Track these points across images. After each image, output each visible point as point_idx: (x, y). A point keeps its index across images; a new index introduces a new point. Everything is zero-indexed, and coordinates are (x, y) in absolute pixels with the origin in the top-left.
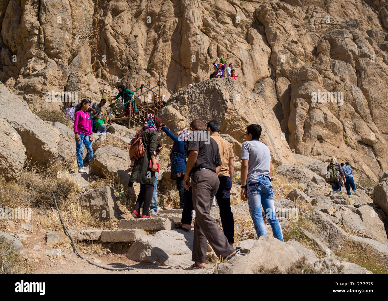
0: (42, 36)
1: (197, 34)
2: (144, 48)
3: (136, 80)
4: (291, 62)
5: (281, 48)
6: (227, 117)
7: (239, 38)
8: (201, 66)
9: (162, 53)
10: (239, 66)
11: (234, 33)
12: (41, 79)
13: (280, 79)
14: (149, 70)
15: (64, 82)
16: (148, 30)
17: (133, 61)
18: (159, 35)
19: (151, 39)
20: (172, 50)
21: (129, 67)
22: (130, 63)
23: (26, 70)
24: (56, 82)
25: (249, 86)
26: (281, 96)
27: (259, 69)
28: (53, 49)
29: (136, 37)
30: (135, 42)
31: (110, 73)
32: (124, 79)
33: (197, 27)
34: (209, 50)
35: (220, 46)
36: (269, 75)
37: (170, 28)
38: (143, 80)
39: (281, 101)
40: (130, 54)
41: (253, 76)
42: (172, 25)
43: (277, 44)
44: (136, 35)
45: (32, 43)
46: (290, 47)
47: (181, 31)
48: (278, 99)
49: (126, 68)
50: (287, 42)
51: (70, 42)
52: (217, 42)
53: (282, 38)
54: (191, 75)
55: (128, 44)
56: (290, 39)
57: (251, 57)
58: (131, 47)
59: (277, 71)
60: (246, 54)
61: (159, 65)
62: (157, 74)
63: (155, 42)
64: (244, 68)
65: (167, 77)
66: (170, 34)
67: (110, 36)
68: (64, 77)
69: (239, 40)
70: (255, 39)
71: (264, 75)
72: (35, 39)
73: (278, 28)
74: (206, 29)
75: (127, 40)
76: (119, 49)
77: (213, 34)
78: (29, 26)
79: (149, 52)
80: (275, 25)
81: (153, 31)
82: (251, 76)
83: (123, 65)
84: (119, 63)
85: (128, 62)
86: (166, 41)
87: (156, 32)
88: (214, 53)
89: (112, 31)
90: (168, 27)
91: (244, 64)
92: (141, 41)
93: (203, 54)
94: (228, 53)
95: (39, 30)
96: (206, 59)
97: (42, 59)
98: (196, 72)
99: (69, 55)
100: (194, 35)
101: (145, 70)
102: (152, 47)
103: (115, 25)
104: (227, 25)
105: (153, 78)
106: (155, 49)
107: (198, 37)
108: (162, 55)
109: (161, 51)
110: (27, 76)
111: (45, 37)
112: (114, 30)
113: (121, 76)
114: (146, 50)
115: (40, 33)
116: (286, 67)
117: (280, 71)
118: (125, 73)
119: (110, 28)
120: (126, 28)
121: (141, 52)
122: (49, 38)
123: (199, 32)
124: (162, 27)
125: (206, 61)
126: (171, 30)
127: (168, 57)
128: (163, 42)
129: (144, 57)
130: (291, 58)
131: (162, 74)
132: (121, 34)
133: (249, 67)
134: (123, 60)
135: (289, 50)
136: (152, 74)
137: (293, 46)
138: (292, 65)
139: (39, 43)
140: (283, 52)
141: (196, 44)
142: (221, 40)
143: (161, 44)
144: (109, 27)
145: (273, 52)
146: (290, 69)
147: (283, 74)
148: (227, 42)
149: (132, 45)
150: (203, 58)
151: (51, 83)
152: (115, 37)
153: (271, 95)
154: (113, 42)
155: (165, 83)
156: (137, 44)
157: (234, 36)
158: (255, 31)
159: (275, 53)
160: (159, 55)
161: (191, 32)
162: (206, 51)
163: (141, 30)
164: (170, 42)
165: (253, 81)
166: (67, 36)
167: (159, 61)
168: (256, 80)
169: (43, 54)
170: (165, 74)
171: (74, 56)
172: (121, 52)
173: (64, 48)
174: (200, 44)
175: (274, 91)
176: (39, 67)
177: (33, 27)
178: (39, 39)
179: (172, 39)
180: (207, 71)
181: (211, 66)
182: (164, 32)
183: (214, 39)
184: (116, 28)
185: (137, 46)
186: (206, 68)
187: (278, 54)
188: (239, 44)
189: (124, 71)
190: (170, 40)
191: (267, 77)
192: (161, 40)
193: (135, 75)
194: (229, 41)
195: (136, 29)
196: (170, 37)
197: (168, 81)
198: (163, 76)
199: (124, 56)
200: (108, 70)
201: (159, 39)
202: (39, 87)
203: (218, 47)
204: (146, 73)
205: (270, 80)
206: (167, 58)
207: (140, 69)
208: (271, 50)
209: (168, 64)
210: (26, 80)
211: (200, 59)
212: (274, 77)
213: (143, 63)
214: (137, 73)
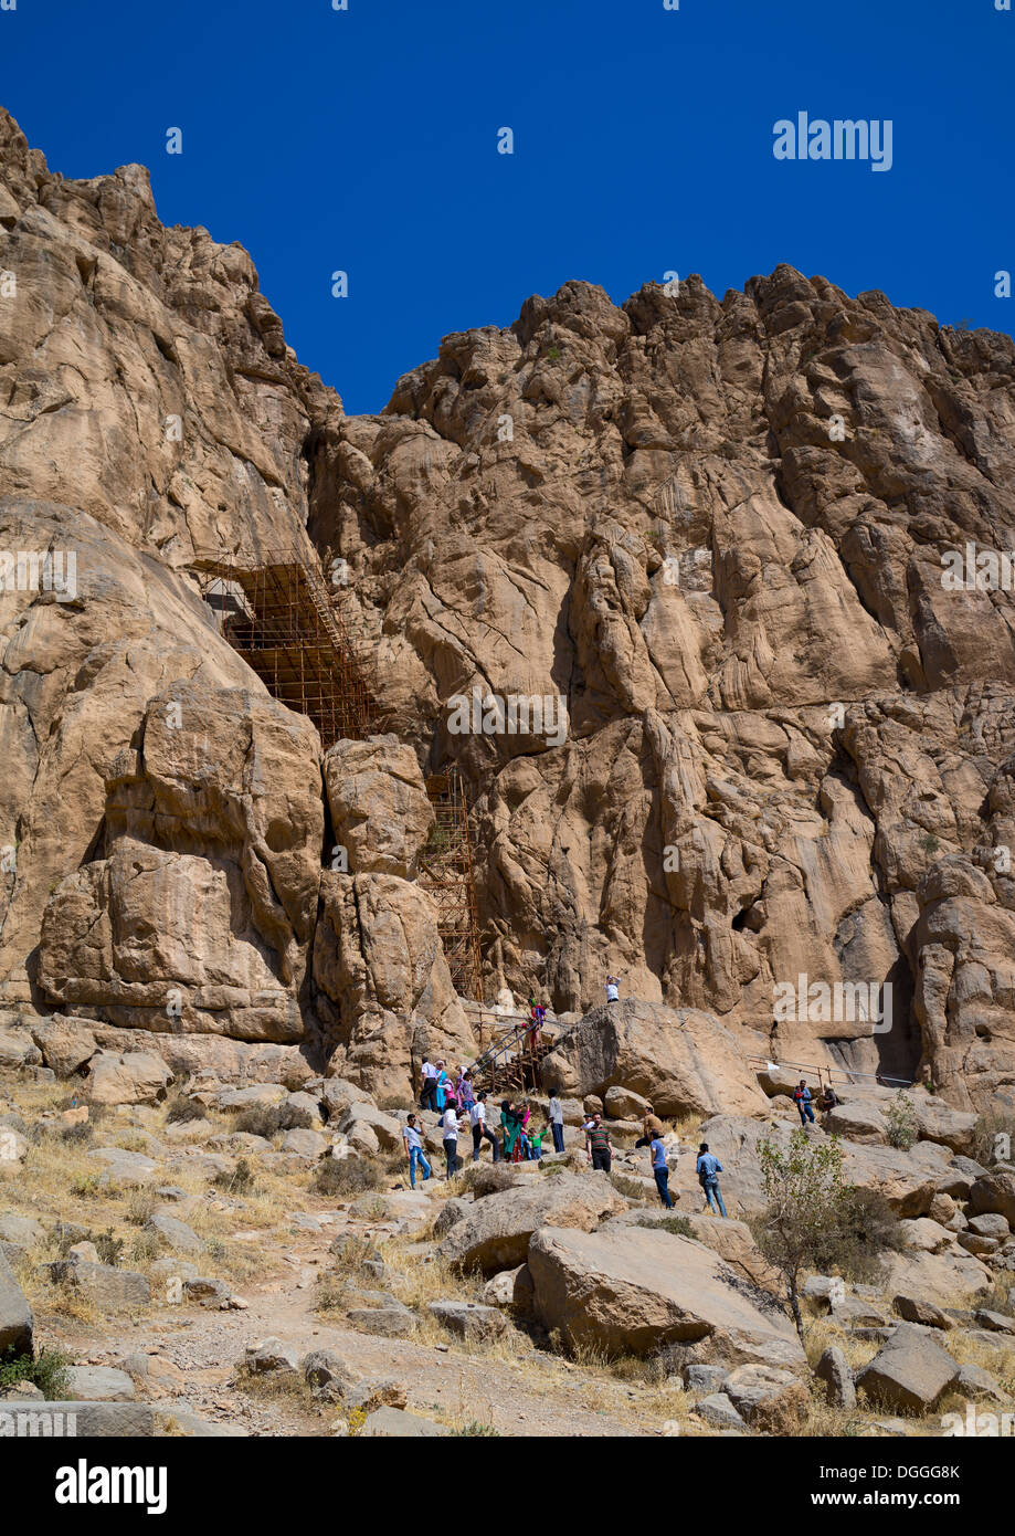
0: (371, 981)
1: (693, 826)
2: (587, 874)
3: (577, 954)
4: (921, 852)
5: (896, 820)
6: (619, 1061)
7: (798, 811)
8: (710, 901)
9: (625, 881)
10: (798, 884)
11: (783, 803)
12: (378, 1044)
13: (899, 897)
14: (602, 927)
15: (409, 1043)
16: (592, 829)
17: (566, 911)
18: (615, 838)
19: (599, 850)
20: (647, 872)
21: (560, 926)
22: (559, 916)
23: (358, 1032)
24: (399, 1044)
25: (823, 929)
26: (904, 938)
27: (845, 883)
28: (388, 996)
29: (565, 851)
30: (565, 865)
31: (520, 946)
32: (552, 956)
33: (692, 809)
34: (722, 860)
35: (748, 844)
36: (872, 891)
37: (636, 818)
38: (594, 953)
39: (906, 952)
40: (557, 896)
41: (832, 902)
42: (639, 811)
43: (886, 810)
44: (565, 846)
45: (359, 992)
46: (916, 815)
47: (660, 822)
48: (899, 948)
49: (554, 929)
50: (910, 800)
51: (410, 979)
52: (740, 835)
53: (896, 793)
54: (692, 926)
55: (552, 872)
56: (915, 793)
57: (825, 856)
58: (559, 878)
59: (891, 880)
60: (813, 849)
61: (623, 912)
62: (620, 933)
63: (609, 856)
64: (810, 888)
65: (644, 936)
66: (637, 831)
67: (509, 861)
68: (408, 1034)
69: (796, 817)
70: (836, 805)
71: (858, 896)
72: (363, 986)
73: (886, 769)
74: (715, 808)
75: (546, 861)
76: (532, 887)
77: (731, 816)
78: (352, 969)
79: (600, 883)
80: (880, 761)
81: (601, 829)
82: (828, 906)
83: (546, 925)
84: (536, 920)
85: (556, 914)
86: (631, 851)
87: (608, 830)
88: (735, 864)
89: (512, 848)
90: (632, 817)
91: (810, 878)
92: (578, 859)
93: (711, 873)
94: (770, 856)
95: (366, 972)
96: (719, 882)
97: (376, 1013)
98: (700, 918)
99: (411, 997)
100: (687, 831)
101: (595, 926)
102: (603, 869)
103: (517, 831)
104: (771, 780)
105: (613, 946)
106: (610, 875)
107: (697, 832)
108: (625, 886)
109: (623, 877)
110: (360, 1041)
111: (375, 981)
112: (514, 843)
113: (545, 951)
114: (591, 879)
115: (368, 978)
116: (910, 866)
117: (898, 877)
118: (553, 941)
119: (507, 841)
120: (541, 835)
121: (582, 886)
122: (380, 982)
123: (698, 819)
124: (619, 818)
125: (719, 888)
126: (639, 823)
127: (640, 890)
128: (625, 854)
129: (589, 896)
130: (920, 842)
131: (632, 931)
132: (533, 852)
133: (821, 884)
134: (545, 912)
135: (915, 821)
136: (611, 935)
137: (922, 810)
138: (923, 858)
139: (369, 990)
140: (899, 829)
141: (694, 852)
142: (749, 829)
143: (621, 859)
144: (503, 839)
145: (878, 833)
146: (919, 868)
147: (905, 883)
148: (767, 830)
149: (560, 872)
150: (711, 883)
151: (393, 1047)
152: (520, 860)
153: (881, 940)
154: (518, 874)
155: (640, 952)
156: (569, 868)
157: (786, 808)
158: (837, 782)
159: (883, 835)
160: (618, 886)
161: (680, 823)
162: (716, 865)
163: (575, 830)
164: (639, 853)
165: (833, 916)
166: (405, 972)
167: (621, 901)
168: (841, 912)
169: (376, 1006)
170: (639, 930)
171: (418, 996)
172: (537, 893)
173: (403, 990)
174: (701, 851)
175: (887, 931)
176: (375, 1026)
177: (357, 970)
178: (368, 986)
179: (643, 846)
180: (725, 913)
181: (732, 898)
182: (625, 831)
183: (735, 830)
184: (519, 840)
185: (571, 874)
186: (720, 904)
187: (888, 836)
188: (796, 828)
189: (551, 937)
190: (639, 849)
191: (869, 898)
192: (620, 851)
193: (574, 945)
194: (770, 825)
195: (564, 831)
196: (639, 840)
197: (647, 946)
198: (634, 937)
199: (545, 903)
200: (515, 940)
201: (615, 848)
202: (379, 1055)
203: (744, 849)
204: (597, 934)
205: (876, 904)
206: (637, 893)
207: (583, 927)
208: (876, 825)
209: (641, 905)
210: (360, 1046)
211: (706, 885)
212: (885, 895)
213: (589, 914)
214: (579, 938)
